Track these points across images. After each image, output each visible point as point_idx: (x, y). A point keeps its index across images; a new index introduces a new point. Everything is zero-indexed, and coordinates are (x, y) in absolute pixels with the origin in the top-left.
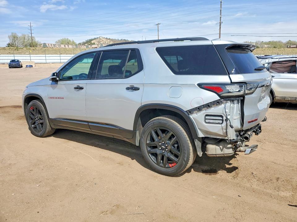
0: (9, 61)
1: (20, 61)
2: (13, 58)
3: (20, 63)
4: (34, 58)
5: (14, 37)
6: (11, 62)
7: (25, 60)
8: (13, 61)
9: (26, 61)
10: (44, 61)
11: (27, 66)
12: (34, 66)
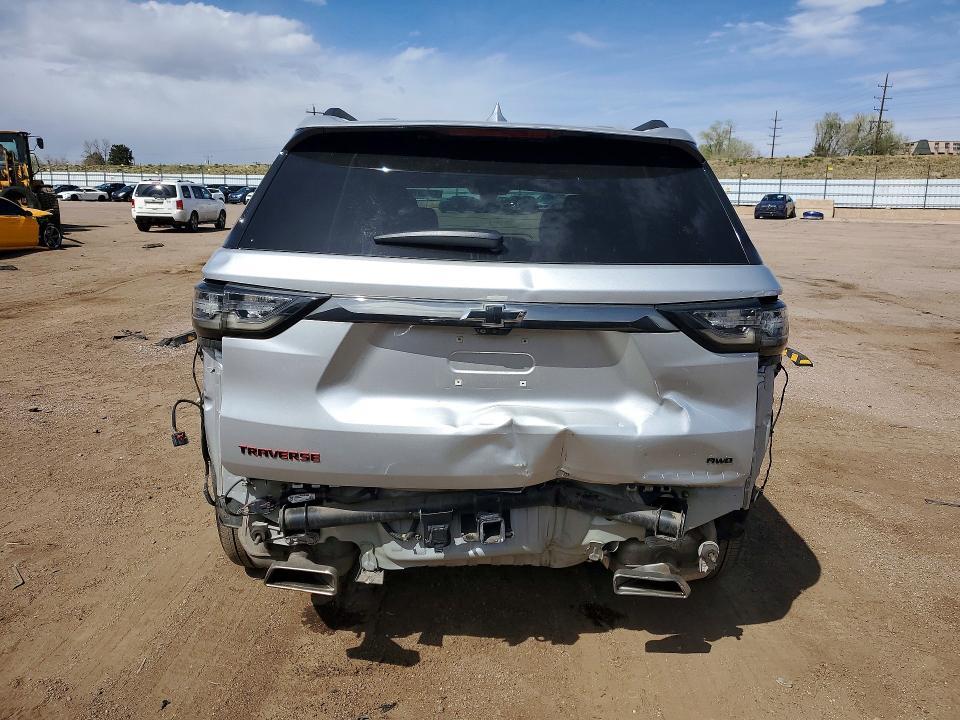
0: (759, 198)
1: (794, 198)
2: (774, 190)
3: (788, 205)
4: (837, 190)
5: (832, 127)
6: (764, 199)
7: (808, 197)
8: (771, 198)
9: (812, 197)
10: (867, 201)
11: (806, 214)
12: (828, 214)
